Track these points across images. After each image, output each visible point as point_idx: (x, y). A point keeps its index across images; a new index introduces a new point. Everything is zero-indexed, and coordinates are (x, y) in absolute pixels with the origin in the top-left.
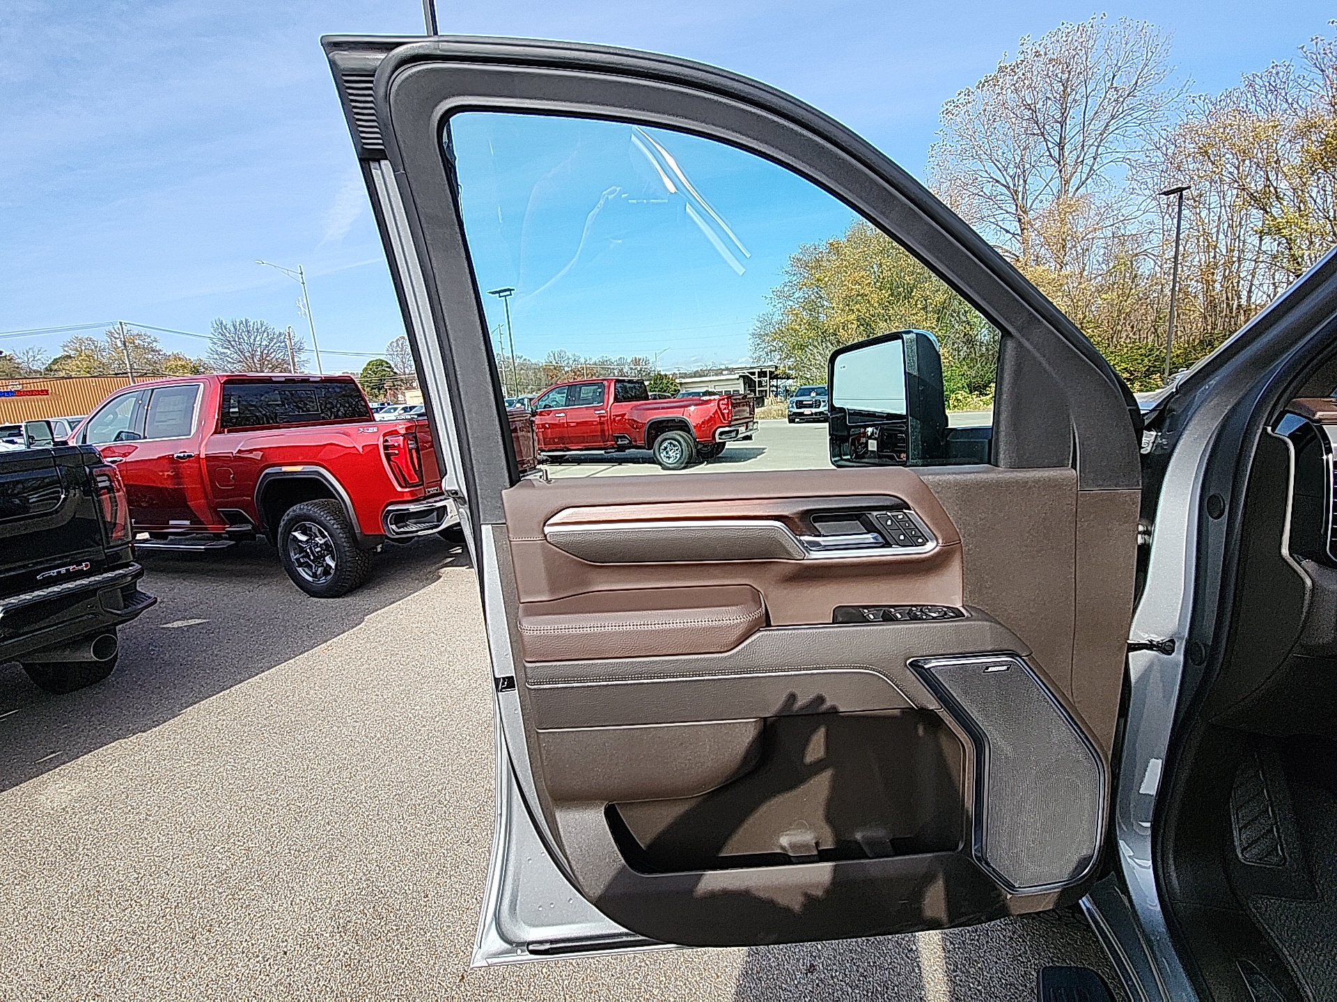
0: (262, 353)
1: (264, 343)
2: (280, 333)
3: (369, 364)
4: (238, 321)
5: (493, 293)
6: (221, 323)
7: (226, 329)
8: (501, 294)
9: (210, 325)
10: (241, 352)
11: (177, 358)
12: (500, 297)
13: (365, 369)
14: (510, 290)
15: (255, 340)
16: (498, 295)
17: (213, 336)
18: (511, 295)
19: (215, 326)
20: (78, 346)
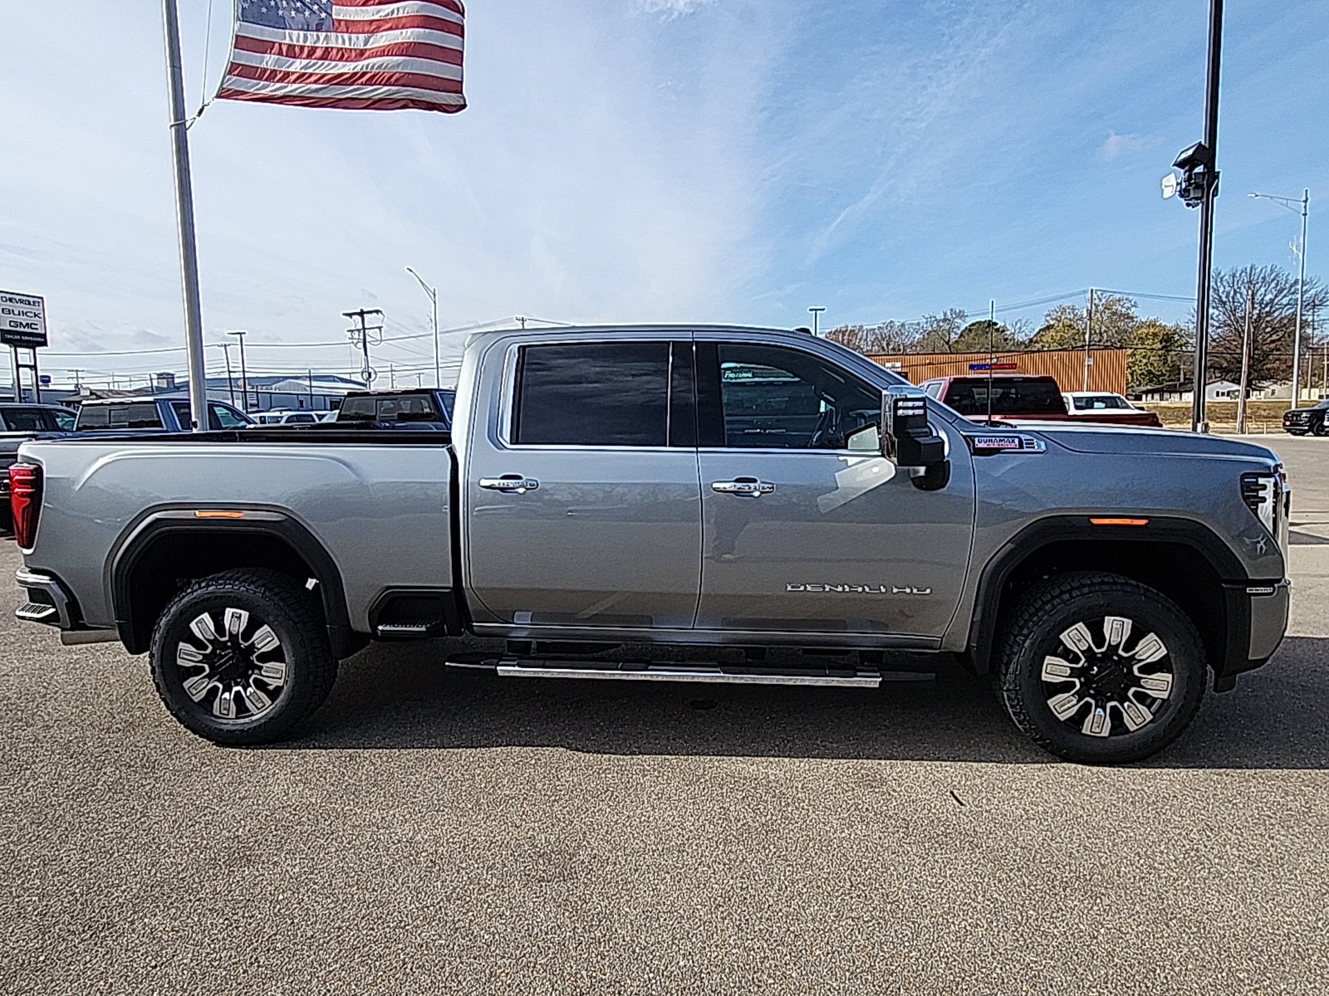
11: (1152, 325)
20: (1059, 314)
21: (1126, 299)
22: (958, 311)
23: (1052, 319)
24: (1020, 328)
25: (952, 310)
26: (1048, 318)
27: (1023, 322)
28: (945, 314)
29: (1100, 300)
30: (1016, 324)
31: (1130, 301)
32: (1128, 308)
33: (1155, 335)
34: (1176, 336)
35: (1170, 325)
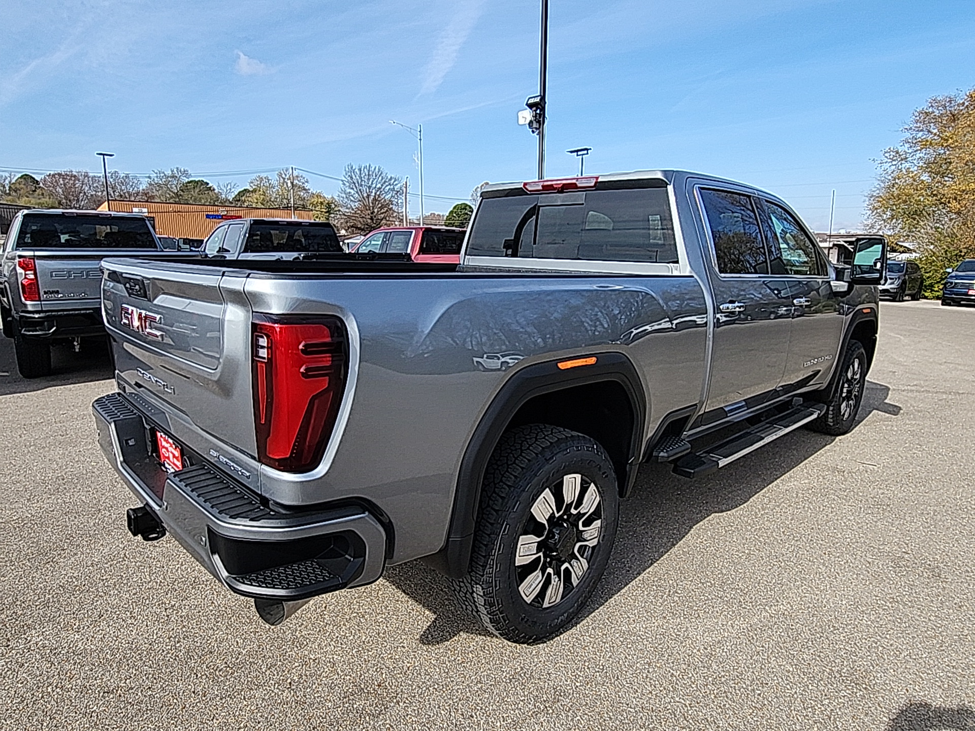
0: (375, 194)
1: (379, 186)
2: (391, 178)
3: (455, 208)
4: (363, 166)
5: (572, 152)
6: (352, 167)
7: (354, 172)
8: (579, 153)
9: (344, 169)
10: (361, 192)
11: (319, 196)
12: (577, 155)
13: (451, 212)
14: (587, 150)
15: (372, 184)
16: (576, 153)
17: (344, 179)
18: (587, 154)
19: (347, 169)
20: (259, 183)
21: (301, 177)
22: (182, 170)
23: (254, 185)
24: (230, 189)
25: (177, 168)
26: (252, 185)
27: (233, 184)
28: (172, 171)
29: (286, 175)
30: (227, 185)
31: (304, 178)
32: (303, 183)
33: (321, 203)
34: (333, 205)
35: (328, 197)
